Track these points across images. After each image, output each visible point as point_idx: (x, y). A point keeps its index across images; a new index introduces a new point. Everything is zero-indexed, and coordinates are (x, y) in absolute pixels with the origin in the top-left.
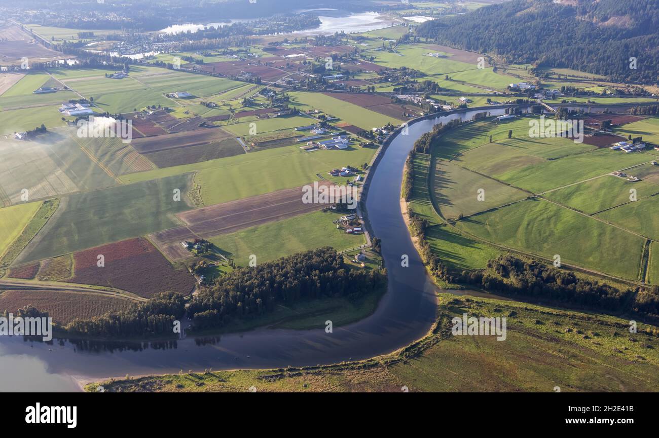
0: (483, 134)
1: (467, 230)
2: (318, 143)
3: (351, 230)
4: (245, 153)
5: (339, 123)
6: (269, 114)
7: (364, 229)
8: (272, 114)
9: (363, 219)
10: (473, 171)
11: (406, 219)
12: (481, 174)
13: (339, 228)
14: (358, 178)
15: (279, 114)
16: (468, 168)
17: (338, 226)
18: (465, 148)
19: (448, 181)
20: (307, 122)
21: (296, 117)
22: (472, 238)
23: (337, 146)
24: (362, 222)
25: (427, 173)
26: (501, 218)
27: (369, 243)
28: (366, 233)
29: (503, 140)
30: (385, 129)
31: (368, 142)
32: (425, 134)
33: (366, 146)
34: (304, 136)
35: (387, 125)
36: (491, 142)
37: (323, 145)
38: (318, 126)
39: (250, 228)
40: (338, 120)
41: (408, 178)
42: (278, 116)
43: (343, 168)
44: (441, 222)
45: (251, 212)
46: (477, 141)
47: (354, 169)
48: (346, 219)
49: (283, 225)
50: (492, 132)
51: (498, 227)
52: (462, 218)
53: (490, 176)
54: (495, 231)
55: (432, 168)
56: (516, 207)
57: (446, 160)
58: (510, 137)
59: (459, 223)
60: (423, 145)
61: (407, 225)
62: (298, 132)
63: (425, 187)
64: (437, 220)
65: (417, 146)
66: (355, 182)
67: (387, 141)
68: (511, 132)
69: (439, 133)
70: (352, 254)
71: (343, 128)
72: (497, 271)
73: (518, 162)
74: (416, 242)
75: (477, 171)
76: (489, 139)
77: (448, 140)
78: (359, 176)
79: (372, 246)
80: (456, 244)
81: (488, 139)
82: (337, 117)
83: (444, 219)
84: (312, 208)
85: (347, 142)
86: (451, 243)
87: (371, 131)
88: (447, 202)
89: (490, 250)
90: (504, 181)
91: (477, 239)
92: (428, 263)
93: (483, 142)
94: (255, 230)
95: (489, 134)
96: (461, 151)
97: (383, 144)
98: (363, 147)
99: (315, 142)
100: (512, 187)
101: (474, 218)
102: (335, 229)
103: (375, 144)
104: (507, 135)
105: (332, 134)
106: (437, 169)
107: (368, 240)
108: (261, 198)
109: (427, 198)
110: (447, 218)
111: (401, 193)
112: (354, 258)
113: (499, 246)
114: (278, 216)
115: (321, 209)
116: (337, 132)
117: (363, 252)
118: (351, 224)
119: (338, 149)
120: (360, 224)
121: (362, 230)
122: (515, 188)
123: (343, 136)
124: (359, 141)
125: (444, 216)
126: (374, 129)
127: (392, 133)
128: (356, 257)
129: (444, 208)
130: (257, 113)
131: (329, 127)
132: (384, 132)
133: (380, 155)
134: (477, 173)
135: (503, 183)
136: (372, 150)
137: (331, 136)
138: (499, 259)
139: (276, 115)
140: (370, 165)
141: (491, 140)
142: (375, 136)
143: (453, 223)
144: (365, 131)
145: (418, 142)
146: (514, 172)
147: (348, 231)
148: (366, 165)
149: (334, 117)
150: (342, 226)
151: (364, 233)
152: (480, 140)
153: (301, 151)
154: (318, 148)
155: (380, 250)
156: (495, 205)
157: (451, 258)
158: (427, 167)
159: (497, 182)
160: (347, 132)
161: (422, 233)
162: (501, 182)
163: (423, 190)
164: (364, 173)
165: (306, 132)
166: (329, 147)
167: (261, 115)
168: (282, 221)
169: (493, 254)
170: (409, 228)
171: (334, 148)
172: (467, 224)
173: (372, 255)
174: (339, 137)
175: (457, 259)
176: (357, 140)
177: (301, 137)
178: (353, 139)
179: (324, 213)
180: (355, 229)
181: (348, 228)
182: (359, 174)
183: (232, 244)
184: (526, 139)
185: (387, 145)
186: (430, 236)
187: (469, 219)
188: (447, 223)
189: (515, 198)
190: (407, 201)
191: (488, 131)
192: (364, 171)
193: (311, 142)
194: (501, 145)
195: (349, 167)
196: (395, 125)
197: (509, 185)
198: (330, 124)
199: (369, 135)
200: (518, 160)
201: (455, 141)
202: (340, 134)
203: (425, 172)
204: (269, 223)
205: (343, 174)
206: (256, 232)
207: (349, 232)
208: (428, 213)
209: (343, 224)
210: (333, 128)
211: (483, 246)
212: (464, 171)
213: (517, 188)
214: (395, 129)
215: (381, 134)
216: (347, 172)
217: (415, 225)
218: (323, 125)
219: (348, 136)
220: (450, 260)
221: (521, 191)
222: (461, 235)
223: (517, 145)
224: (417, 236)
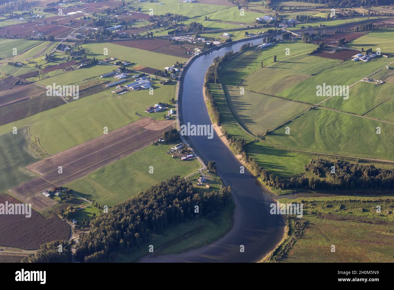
0: (254, 61)
1: (276, 143)
2: (125, 86)
3: (185, 158)
4: (66, 103)
5: (135, 67)
6: (73, 66)
7: (195, 155)
8: (75, 66)
9: (191, 146)
10: (259, 93)
11: (224, 140)
12: (266, 95)
13: (174, 158)
14: (171, 111)
15: (81, 65)
16: (254, 91)
17: (173, 156)
18: (245, 74)
19: (243, 104)
20: (109, 69)
21: (97, 66)
22: (284, 149)
23: (142, 87)
24: (191, 149)
25: (224, 100)
26: (298, 129)
27: (205, 167)
28: (198, 158)
29: (271, 64)
30: (175, 67)
31: (166, 80)
32: (210, 68)
33: (166, 84)
34: (110, 81)
35: (176, 63)
36: (262, 67)
37: (130, 87)
38: (119, 72)
39: (98, 169)
40: (133, 64)
41: (212, 106)
42: (81, 67)
43: (156, 105)
44: (253, 140)
45: (93, 154)
46: (251, 67)
47: (165, 104)
48: (176, 148)
49: (125, 162)
50: (260, 59)
51: (299, 136)
52: (269, 133)
53: (274, 95)
54: (298, 139)
55: (226, 94)
56: (305, 117)
57: (235, 87)
58: (275, 61)
59: (267, 137)
60: (213, 77)
61: (228, 147)
62: (103, 79)
63: (228, 111)
64: (250, 138)
65: (208, 78)
66: (170, 115)
67: (181, 77)
68: (275, 57)
69: (220, 64)
70: (194, 178)
71: (141, 70)
72: (314, 174)
73: (290, 81)
74: (241, 159)
75: (262, 93)
76: (261, 65)
77: (229, 69)
78: (171, 110)
79: (208, 168)
80: (273, 156)
81: (259, 65)
82: (132, 62)
83: (255, 136)
84: (144, 143)
85: (149, 82)
86: (269, 156)
87: (166, 70)
88: (250, 122)
89: (301, 156)
90: (287, 97)
91: (288, 149)
92: (259, 176)
93: (256, 68)
94: (103, 171)
95: (257, 60)
96: (243, 78)
97: (179, 79)
98: (164, 85)
99: (122, 85)
100: (294, 101)
101: (277, 132)
102: (171, 158)
103: (173, 81)
104: (272, 59)
105: (133, 77)
106: (230, 95)
107: (203, 164)
108: (96, 141)
109: (234, 120)
110: (256, 135)
111: (211, 119)
112: (198, 181)
113: (307, 151)
114: (119, 155)
115: (152, 143)
116: (138, 75)
117: (203, 174)
118: (183, 153)
119: (144, 89)
120: (190, 151)
121: (194, 156)
122: (297, 102)
123: (143, 77)
124: (158, 80)
125: (253, 133)
126: (167, 68)
127: (182, 70)
128: (200, 180)
129: (250, 127)
130: (62, 66)
131: (129, 71)
132: (176, 70)
133: (181, 89)
134: (263, 94)
135: (287, 99)
136: (173, 86)
137: (133, 79)
138: (311, 163)
139: (79, 67)
140: (176, 99)
141: (262, 65)
142: (170, 74)
143: (264, 139)
144: (160, 71)
145: (208, 75)
146: (291, 89)
147: (182, 158)
148: (173, 99)
149: (129, 62)
150: (176, 155)
151: (197, 159)
152: (253, 67)
153: (113, 95)
154: (126, 90)
155: (216, 171)
156: (288, 118)
157: (275, 168)
158: (223, 95)
159: (281, 99)
160: (146, 74)
161: (243, 151)
162: (284, 99)
163: (228, 114)
164: (174, 107)
165: (111, 78)
166: (135, 88)
167: (66, 68)
168: (123, 158)
169: (304, 159)
170: (230, 148)
171: (140, 89)
172: (273, 137)
173: (211, 176)
174: (141, 79)
175: (279, 168)
176: (157, 80)
177: (108, 82)
178: (153, 79)
179: (156, 147)
180: (188, 156)
181: (182, 156)
182: (170, 108)
183: (88, 187)
184: (288, 61)
185: (182, 80)
186: (250, 153)
187: (274, 133)
188: (259, 139)
189: (301, 110)
190: (219, 125)
191: (256, 59)
192: (174, 105)
193: (119, 86)
194: (272, 69)
195: (160, 104)
196: (183, 63)
197: (291, 100)
198: (129, 68)
199: (165, 74)
200: (289, 79)
201: (235, 70)
202: (141, 76)
203: (223, 99)
204: (113, 162)
205: (158, 110)
206: (105, 172)
207: (184, 160)
208: (239, 133)
209: (175, 154)
210: (132, 72)
211: (295, 154)
212: (252, 94)
213: (299, 102)
214: (183, 66)
215: (174, 72)
216: (160, 108)
217: (234, 145)
218: (123, 70)
219: (148, 77)
220: (274, 170)
221: (302, 104)
222: (274, 148)
223: (283, 67)
224: (240, 154)
